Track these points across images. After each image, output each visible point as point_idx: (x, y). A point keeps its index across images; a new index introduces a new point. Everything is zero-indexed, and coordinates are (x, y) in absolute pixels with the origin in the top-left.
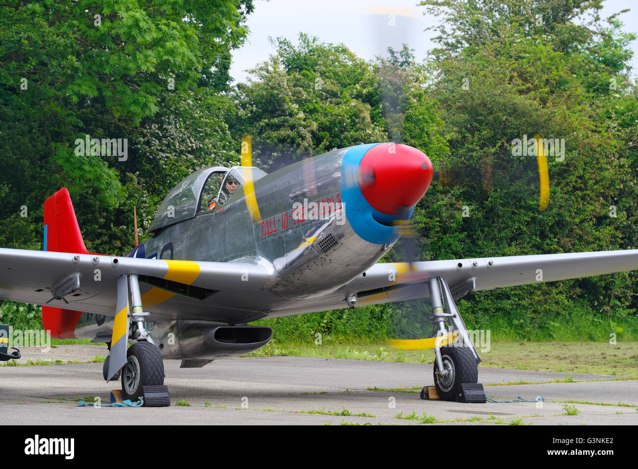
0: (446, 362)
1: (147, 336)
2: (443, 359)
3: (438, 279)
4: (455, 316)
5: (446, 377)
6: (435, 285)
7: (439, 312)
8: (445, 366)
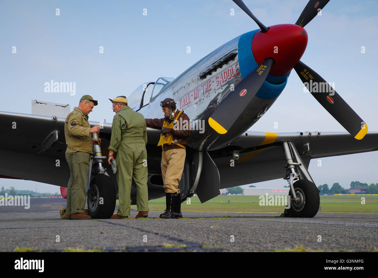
0: (298, 192)
1: (105, 172)
2: (296, 191)
3: (288, 142)
4: (300, 165)
5: (299, 202)
6: (286, 145)
7: (291, 162)
8: (297, 195)
